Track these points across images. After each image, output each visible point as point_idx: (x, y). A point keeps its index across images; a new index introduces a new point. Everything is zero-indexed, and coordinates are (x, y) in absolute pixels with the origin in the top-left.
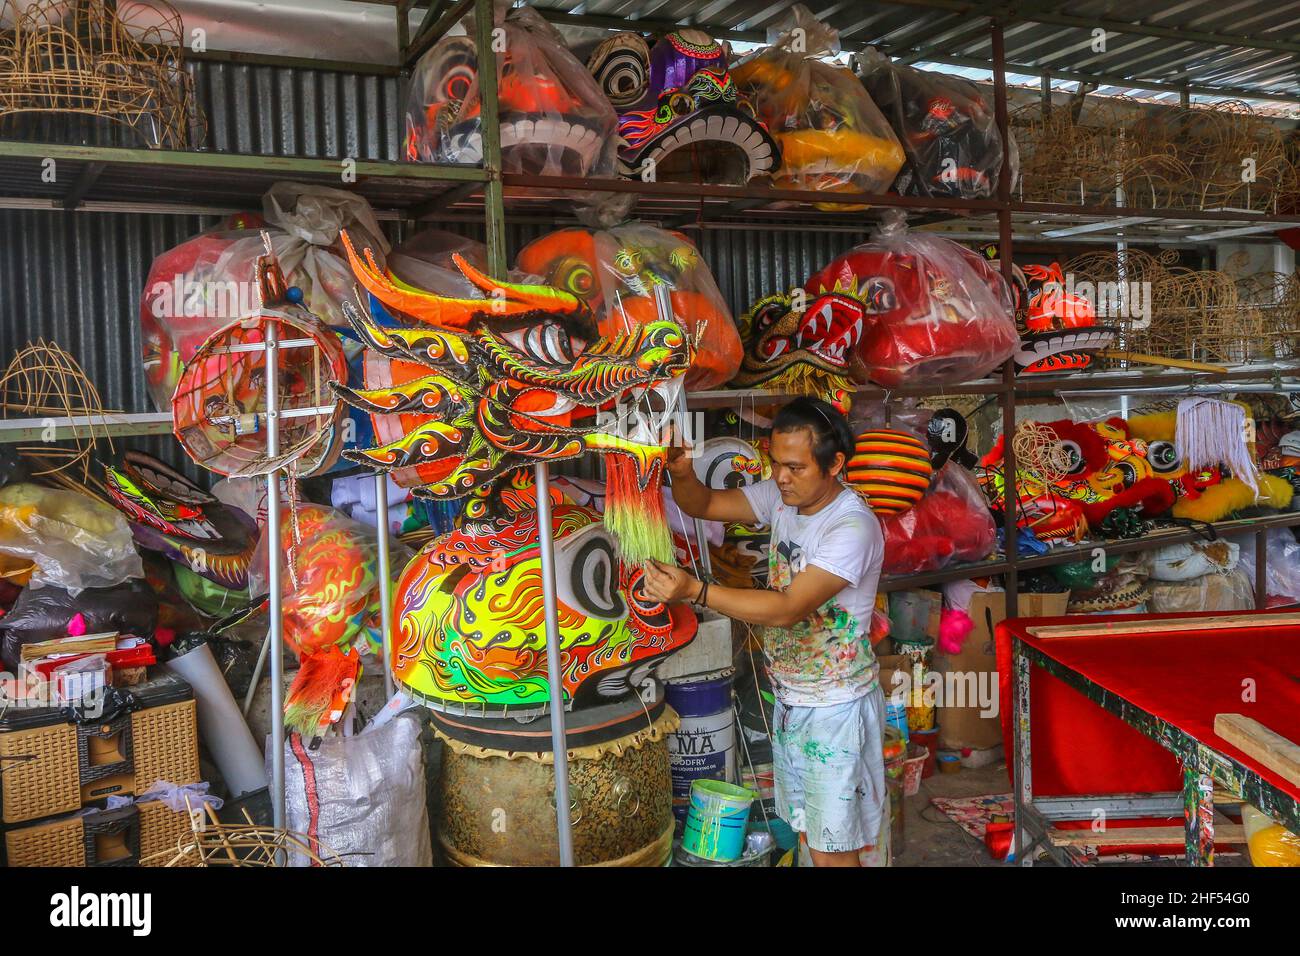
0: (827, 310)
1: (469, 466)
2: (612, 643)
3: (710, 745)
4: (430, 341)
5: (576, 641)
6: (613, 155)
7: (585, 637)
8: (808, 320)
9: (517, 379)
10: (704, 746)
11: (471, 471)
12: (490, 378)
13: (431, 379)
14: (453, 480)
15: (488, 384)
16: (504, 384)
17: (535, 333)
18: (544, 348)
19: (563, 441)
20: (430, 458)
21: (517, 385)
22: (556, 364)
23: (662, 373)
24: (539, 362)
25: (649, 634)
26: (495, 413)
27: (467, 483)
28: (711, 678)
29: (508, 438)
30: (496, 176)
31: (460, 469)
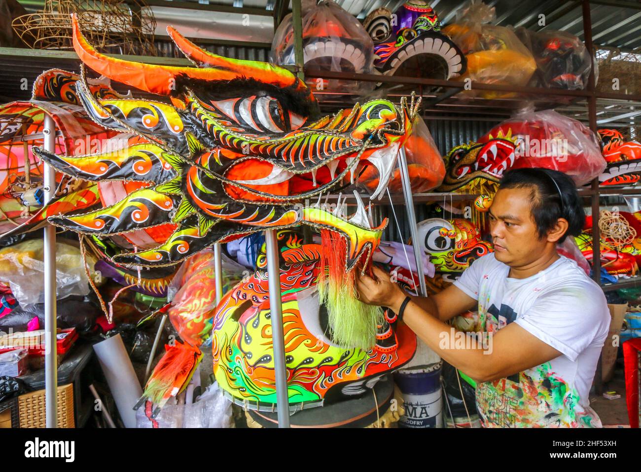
0: (494, 149)
1: (183, 233)
2: (350, 363)
3: (426, 413)
4: (144, 111)
5: (323, 362)
7: (330, 359)
8: (482, 155)
9: (226, 147)
10: (422, 413)
11: (186, 239)
12: (201, 146)
13: (142, 147)
14: (167, 248)
15: (198, 153)
16: (217, 153)
17: (247, 102)
18: (254, 116)
19: (280, 211)
20: (141, 226)
21: (231, 155)
22: (267, 132)
23: (375, 140)
24: (250, 131)
25: (380, 353)
26: (206, 181)
27: (182, 249)
28: (426, 371)
29: (220, 206)
30: (300, 70)
31: (175, 236)
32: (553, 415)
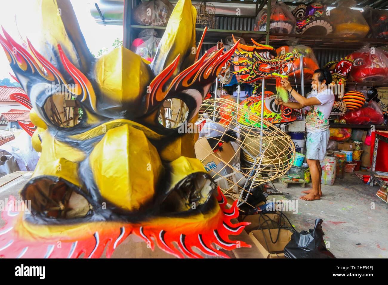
0: (342, 64)
1: (250, 76)
2: (277, 118)
3: (298, 146)
4: (246, 54)
5: (269, 117)
6: (295, 30)
7: (271, 116)
8: (338, 66)
9: (260, 61)
10: (297, 146)
11: (251, 77)
12: (256, 61)
13: (245, 60)
14: (247, 79)
15: (255, 62)
16: (258, 62)
17: (265, 53)
18: (266, 56)
19: (268, 74)
20: (244, 74)
21: (260, 63)
22: (268, 59)
23: (288, 61)
24: (265, 58)
25: (285, 118)
26: (256, 67)
27: (250, 80)
28: (299, 132)
29: (258, 72)
30: (268, 33)
31: (249, 77)
32: (318, 118)
